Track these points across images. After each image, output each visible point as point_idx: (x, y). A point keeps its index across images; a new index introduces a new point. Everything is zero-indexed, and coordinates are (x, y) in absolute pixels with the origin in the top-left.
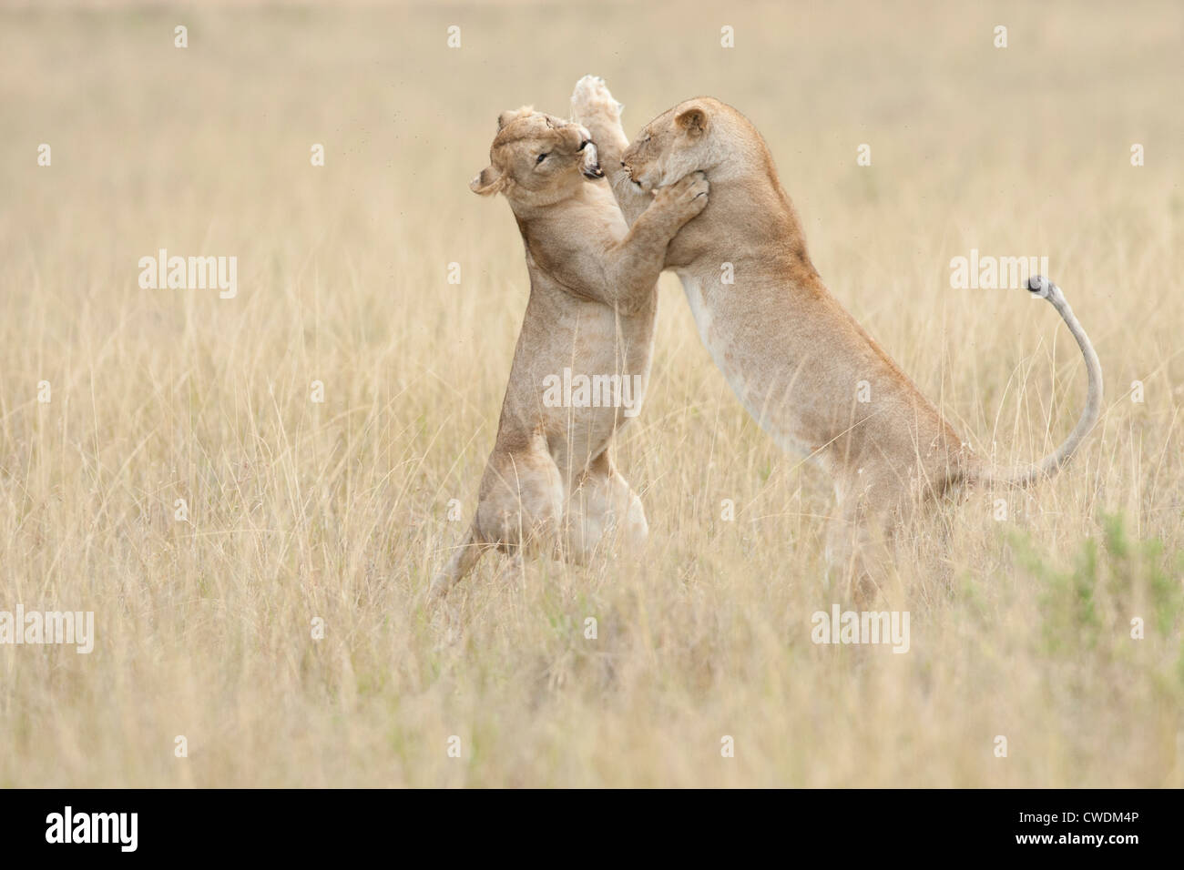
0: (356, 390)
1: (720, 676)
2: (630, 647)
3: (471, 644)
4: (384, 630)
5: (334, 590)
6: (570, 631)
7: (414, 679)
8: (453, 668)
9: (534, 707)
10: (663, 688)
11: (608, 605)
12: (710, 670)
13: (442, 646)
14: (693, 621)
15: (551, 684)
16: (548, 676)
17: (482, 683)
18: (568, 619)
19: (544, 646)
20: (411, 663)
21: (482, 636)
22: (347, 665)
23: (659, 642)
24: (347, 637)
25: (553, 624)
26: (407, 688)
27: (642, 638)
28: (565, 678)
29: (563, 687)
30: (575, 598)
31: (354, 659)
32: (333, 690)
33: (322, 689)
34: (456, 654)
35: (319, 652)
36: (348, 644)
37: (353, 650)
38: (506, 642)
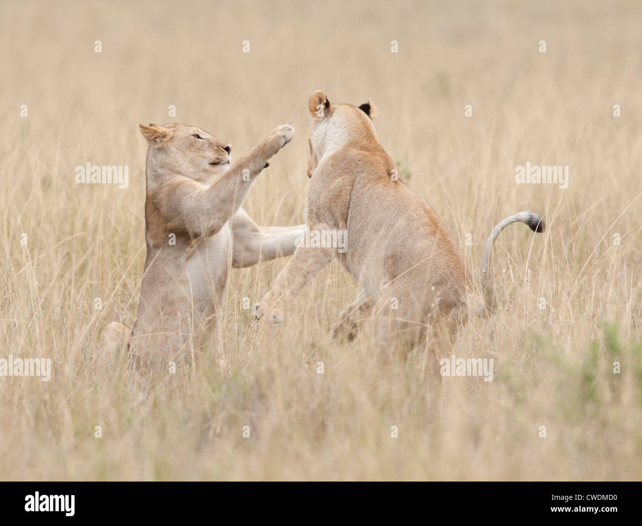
0: (78, 224)
1: (331, 429)
2: (268, 409)
3: (155, 405)
4: (95, 392)
5: (59, 363)
6: (225, 396)
7: (115, 427)
8: (142, 421)
9: (198, 449)
10: (290, 438)
11: (252, 378)
12: (323, 426)
13: (135, 404)
14: (312, 391)
15: (211, 434)
16: (209, 428)
17: (162, 432)
18: (224, 387)
19: (207, 406)
20: (113, 417)
21: (163, 398)
22: (67, 417)
23: (288, 405)
24: (69, 396)
25: (214, 391)
26: (108, 433)
27: (277, 404)
28: (222, 429)
29: (219, 436)
30: (230, 373)
31: (73, 412)
32: (57, 434)
33: (50, 433)
34: (145, 411)
35: (48, 407)
36: (69, 403)
37: (72, 406)
38: (179, 404)
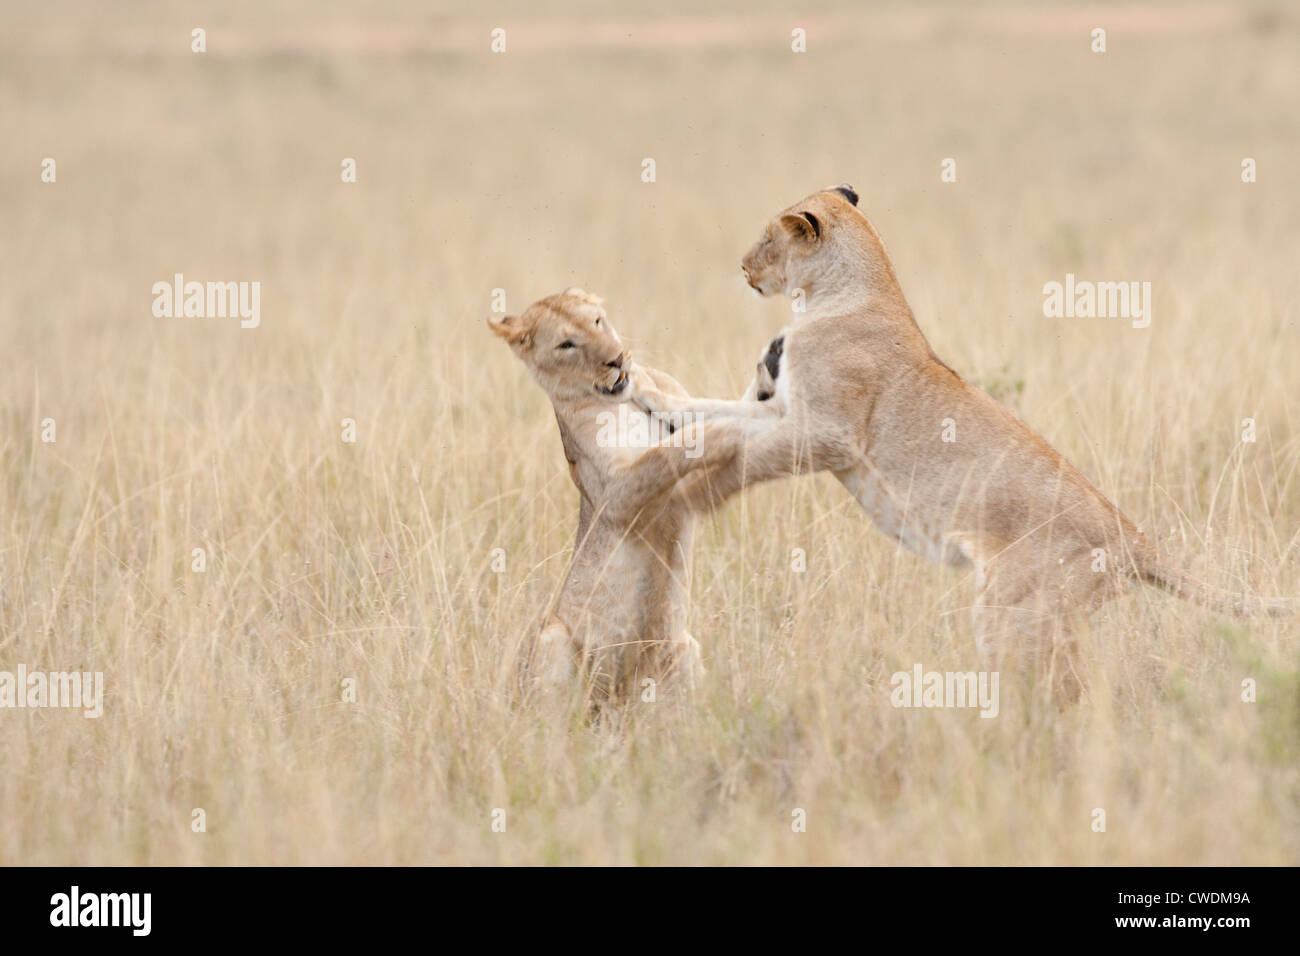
0: (508, 472)
1: (908, 784)
2: (809, 754)
3: (634, 752)
4: (539, 736)
5: (484, 692)
6: (743, 737)
7: (573, 789)
8: (615, 777)
9: (702, 820)
10: (845, 798)
11: (784, 707)
12: (897, 779)
13: (603, 753)
14: (878, 724)
15: (722, 795)
16: (719, 786)
17: (646, 793)
18: (741, 723)
19: (714, 752)
20: (569, 772)
21: (646, 741)
22: (498, 776)
23: (840, 748)
24: (499, 743)
25: (726, 729)
26: (564, 799)
27: (823, 746)
28: (738, 786)
29: (735, 798)
30: (749, 700)
31: (505, 768)
32: (483, 802)
33: (471, 801)
34: (619, 762)
35: (468, 759)
36: (500, 751)
37: (505, 757)
38: (672, 750)
